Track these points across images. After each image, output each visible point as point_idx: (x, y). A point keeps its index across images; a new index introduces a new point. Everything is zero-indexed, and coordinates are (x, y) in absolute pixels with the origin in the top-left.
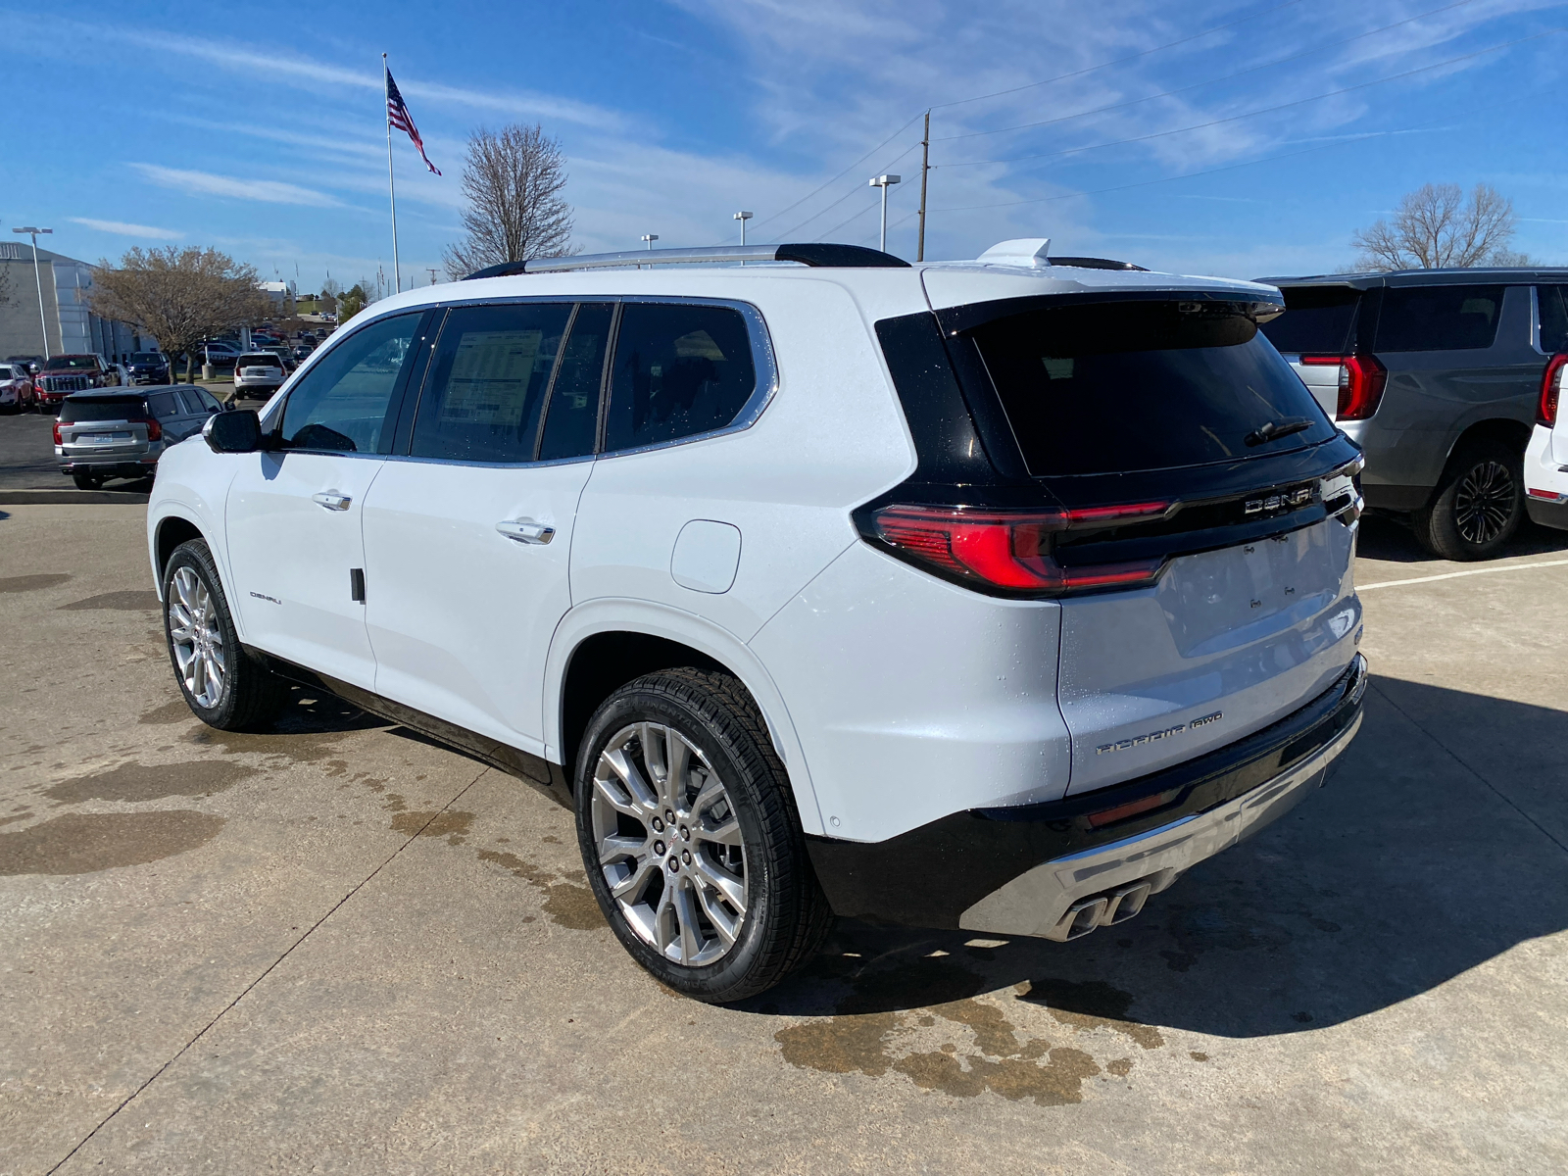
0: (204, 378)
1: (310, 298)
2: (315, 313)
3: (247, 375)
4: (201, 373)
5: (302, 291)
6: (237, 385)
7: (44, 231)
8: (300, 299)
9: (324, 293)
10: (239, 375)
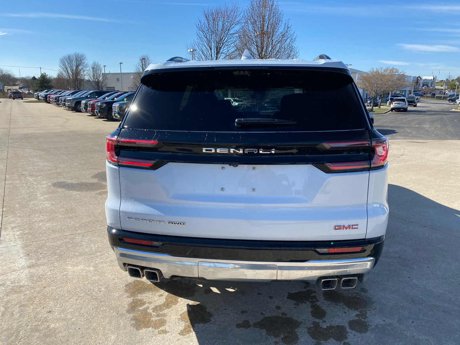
0: (388, 105)
1: (442, 81)
2: (442, 86)
3: (395, 104)
4: (387, 103)
5: (439, 79)
6: (391, 107)
7: (350, 65)
8: (438, 81)
9: (447, 80)
10: (392, 104)
